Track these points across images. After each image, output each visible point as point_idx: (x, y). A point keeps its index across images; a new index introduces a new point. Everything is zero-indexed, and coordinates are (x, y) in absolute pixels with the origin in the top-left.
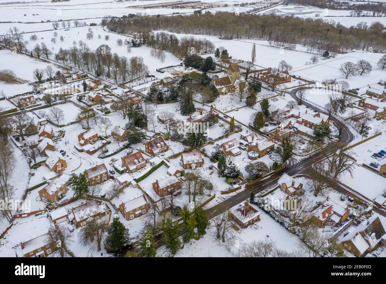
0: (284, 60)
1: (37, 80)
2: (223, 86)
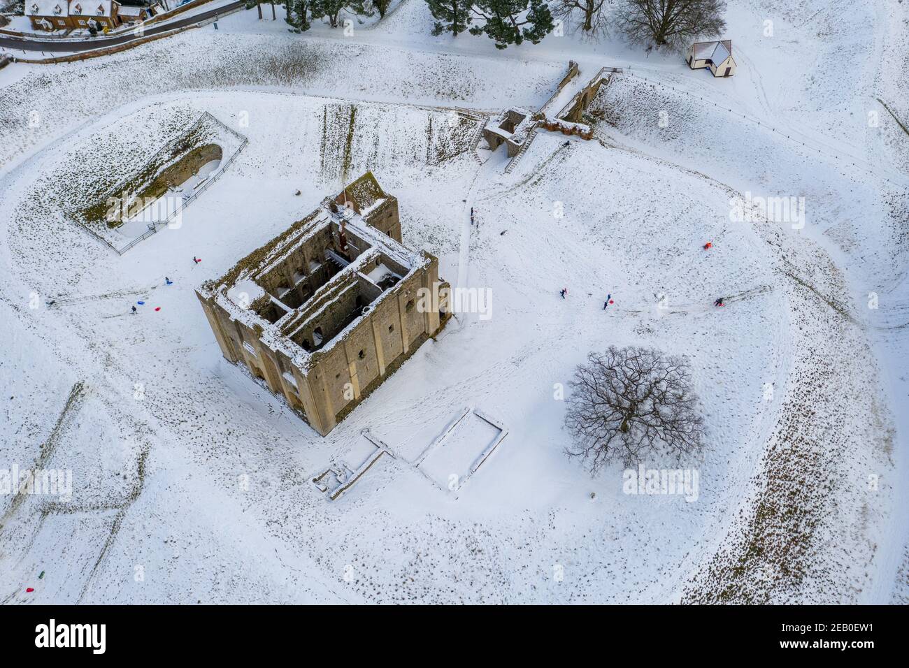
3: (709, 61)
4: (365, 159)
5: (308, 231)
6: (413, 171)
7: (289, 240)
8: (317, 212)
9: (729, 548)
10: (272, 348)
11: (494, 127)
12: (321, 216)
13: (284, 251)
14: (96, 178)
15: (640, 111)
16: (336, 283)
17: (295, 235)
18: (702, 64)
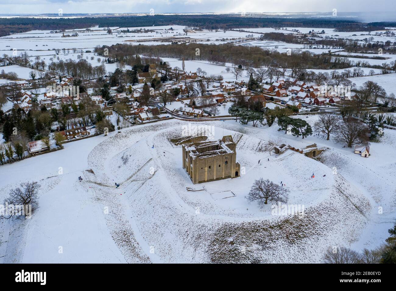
0: (200, 67)
1: (32, 79)
2: (144, 78)
3: (360, 152)
4: (240, 146)
5: (212, 144)
6: (251, 151)
7: (207, 144)
8: (216, 141)
9: (271, 221)
10: (191, 156)
11: (278, 147)
12: (216, 142)
13: (204, 146)
14: (177, 134)
15: (331, 160)
16: (211, 152)
17: (209, 143)
18: (358, 152)
